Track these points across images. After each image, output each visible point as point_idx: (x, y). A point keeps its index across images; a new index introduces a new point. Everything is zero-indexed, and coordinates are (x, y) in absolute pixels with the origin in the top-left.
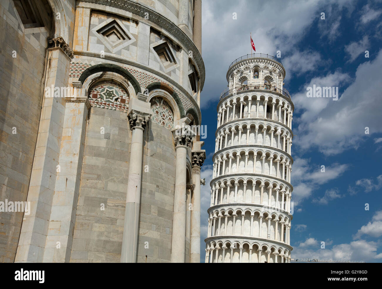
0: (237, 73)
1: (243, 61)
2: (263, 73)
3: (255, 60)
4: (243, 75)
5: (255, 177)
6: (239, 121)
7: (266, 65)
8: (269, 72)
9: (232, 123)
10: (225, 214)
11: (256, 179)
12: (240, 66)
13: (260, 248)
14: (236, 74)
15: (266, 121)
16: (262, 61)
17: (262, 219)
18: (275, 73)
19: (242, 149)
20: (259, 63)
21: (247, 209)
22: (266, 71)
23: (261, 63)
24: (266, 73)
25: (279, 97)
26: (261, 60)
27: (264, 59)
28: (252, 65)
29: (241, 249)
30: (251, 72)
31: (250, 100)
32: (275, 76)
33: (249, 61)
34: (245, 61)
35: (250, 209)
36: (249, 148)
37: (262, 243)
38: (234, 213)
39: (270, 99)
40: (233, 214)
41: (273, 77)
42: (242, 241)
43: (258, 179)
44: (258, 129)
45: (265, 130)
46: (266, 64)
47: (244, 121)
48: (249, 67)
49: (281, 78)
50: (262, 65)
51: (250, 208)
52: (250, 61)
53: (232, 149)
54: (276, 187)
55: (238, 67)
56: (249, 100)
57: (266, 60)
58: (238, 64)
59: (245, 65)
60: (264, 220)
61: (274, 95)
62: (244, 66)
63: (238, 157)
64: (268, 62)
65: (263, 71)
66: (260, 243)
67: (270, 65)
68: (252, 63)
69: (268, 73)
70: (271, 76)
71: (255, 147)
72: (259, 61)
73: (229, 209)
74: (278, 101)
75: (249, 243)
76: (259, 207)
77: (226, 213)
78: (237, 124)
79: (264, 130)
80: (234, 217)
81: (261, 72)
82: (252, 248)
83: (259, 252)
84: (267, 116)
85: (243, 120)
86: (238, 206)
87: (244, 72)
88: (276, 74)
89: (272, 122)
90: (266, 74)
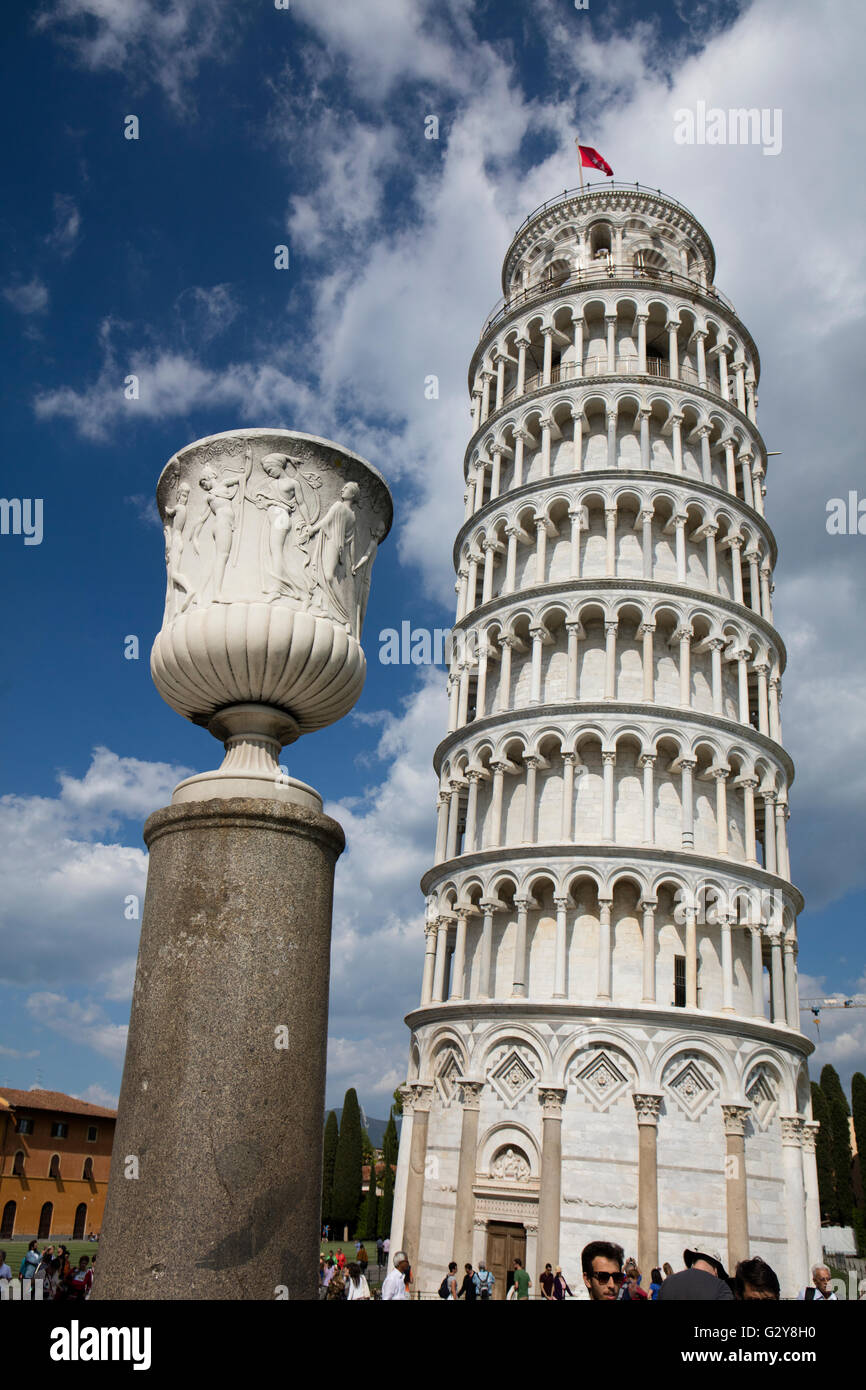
0: (531, 257)
1: (551, 212)
2: (625, 241)
3: (594, 203)
4: (554, 259)
5: (615, 592)
6: (541, 395)
7: (636, 216)
8: (648, 237)
9: (513, 408)
10: (492, 761)
11: (618, 603)
12: (542, 232)
13: (649, 893)
14: (530, 261)
15: (646, 386)
16: (618, 204)
17: (651, 765)
18: (671, 243)
19: (557, 494)
20: (610, 211)
21: (583, 727)
22: (635, 235)
23: (614, 210)
24: (640, 239)
25: (689, 303)
26: (614, 201)
27: (626, 197)
28: (583, 220)
29: (560, 903)
30: (582, 240)
31: (579, 319)
32: (673, 251)
33: (571, 210)
34: (556, 210)
35: (596, 727)
36: (581, 486)
37: (655, 871)
38: (531, 750)
39: (658, 311)
40: (525, 754)
41: (664, 255)
42: (566, 868)
43: (628, 600)
44: (616, 412)
45: (646, 416)
46: (634, 211)
47: (558, 393)
48: (573, 228)
49: (698, 265)
50: (618, 216)
51: (595, 723)
52: (575, 207)
53: (517, 501)
54: (706, 634)
55: (535, 238)
56: (576, 320)
57: (634, 197)
58: (533, 226)
59: (558, 223)
60: (665, 775)
61: (670, 298)
62: (555, 227)
63: (540, 523)
64: (643, 203)
65: (628, 234)
66: (647, 870)
67: (652, 214)
68: (585, 214)
69: (643, 241)
70: (658, 250)
71: (608, 478)
72: (609, 204)
73: (507, 736)
74: (687, 319)
75: (597, 873)
76: (634, 713)
77: (499, 755)
78: (532, 408)
79: (641, 417)
80: (531, 765)
81: (619, 236)
82: (610, 896)
83: (644, 910)
84: (650, 369)
85: (554, 390)
86: (544, 719)
87: (557, 248)
88: (677, 245)
89: (670, 386)
90: (636, 243)
